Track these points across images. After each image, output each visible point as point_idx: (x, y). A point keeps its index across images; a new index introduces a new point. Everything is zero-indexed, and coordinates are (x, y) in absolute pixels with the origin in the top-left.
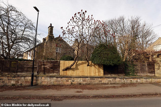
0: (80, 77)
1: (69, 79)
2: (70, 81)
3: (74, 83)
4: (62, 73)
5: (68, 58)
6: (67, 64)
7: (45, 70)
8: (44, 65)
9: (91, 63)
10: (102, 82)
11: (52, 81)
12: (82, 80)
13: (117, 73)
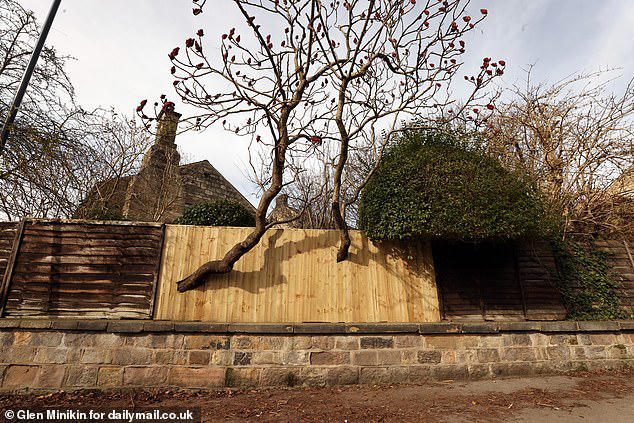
0: (294, 331)
1: (212, 344)
2: (217, 356)
3: (245, 371)
4: (170, 304)
5: (219, 213)
6: (210, 249)
7: (59, 285)
8: (58, 250)
9: (359, 244)
10: (444, 363)
11: (85, 359)
12: (302, 354)
13: (517, 302)
